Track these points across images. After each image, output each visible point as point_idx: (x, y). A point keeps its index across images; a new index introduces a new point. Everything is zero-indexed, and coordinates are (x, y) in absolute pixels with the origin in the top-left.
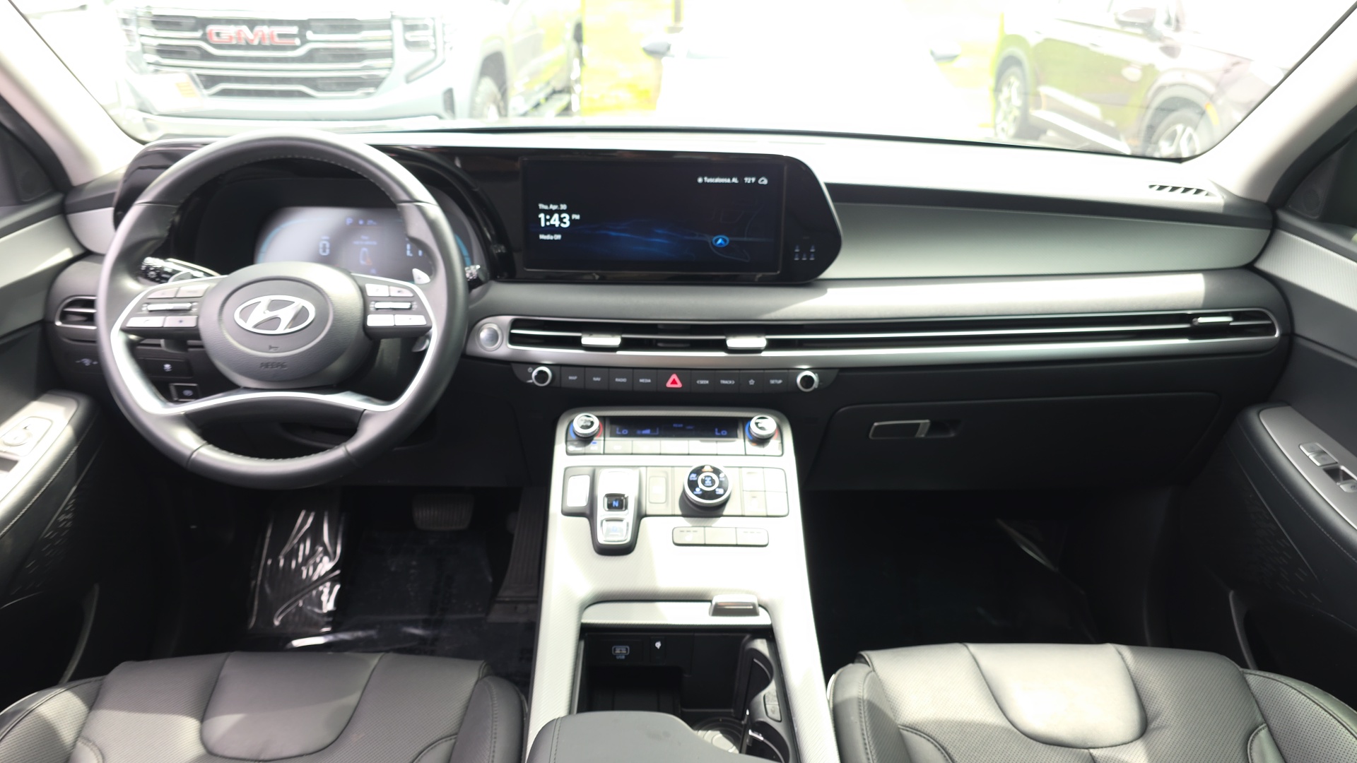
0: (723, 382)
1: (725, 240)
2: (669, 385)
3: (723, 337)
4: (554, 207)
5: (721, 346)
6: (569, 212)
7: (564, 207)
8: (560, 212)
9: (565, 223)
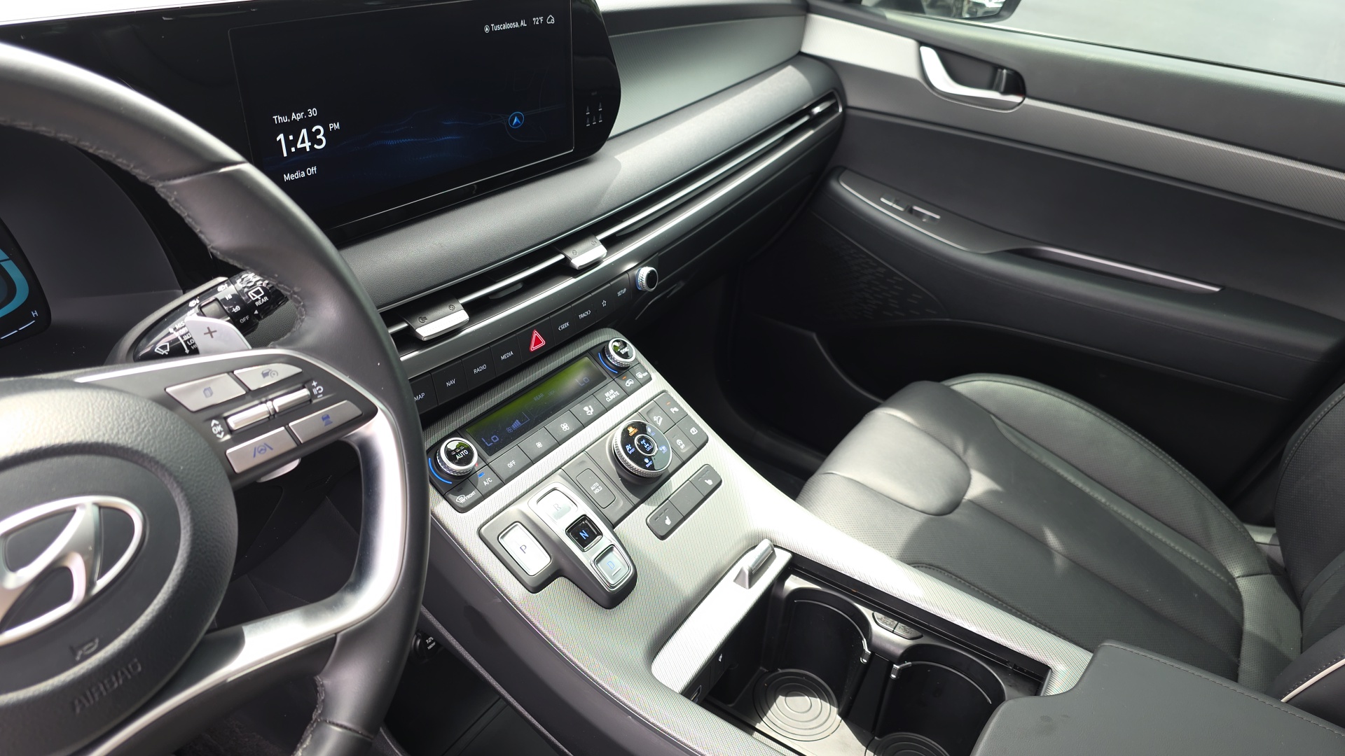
0: (582, 316)
1: (520, 118)
2: (533, 348)
3: (561, 257)
4: (297, 117)
5: (565, 269)
6: (323, 120)
7: (313, 112)
8: (308, 123)
9: (320, 142)
